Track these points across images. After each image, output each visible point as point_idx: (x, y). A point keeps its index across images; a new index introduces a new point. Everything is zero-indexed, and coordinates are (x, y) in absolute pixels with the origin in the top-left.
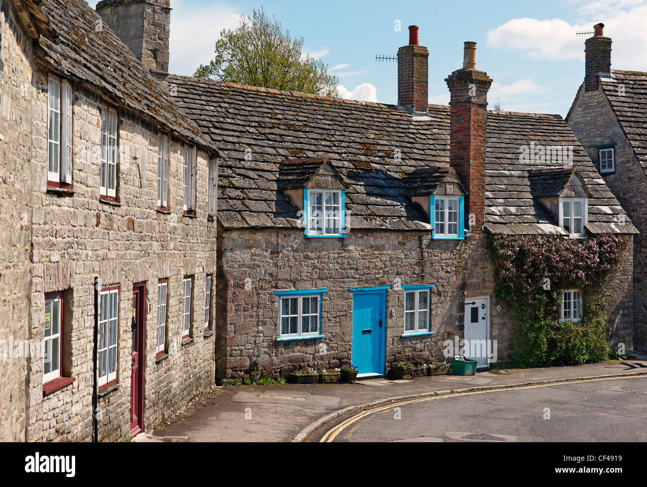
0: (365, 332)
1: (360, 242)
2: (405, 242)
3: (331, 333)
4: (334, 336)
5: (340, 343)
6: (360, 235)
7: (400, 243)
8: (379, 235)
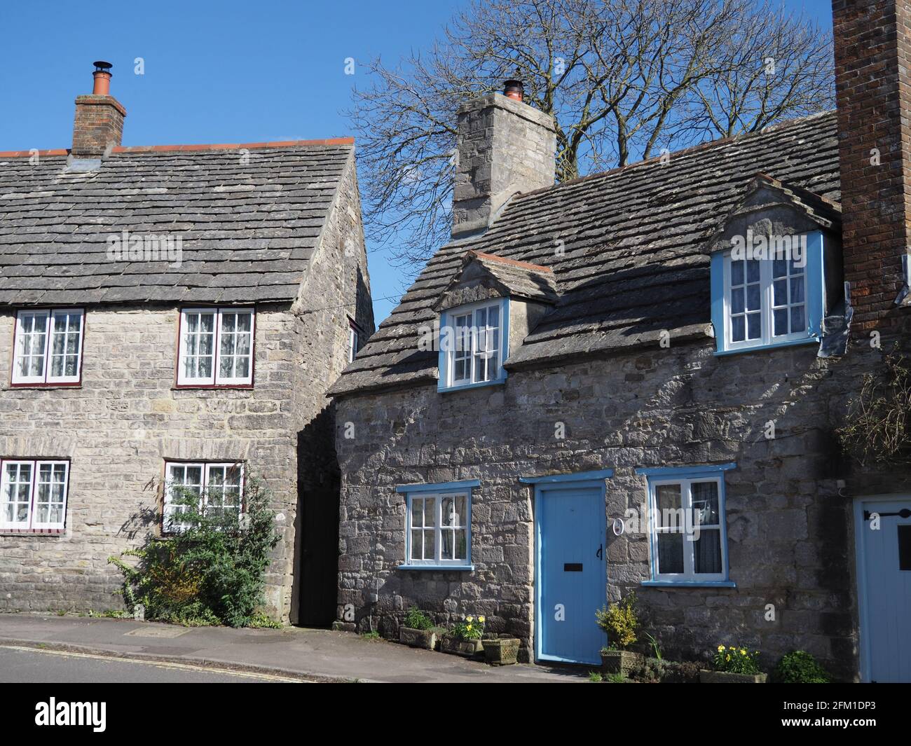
0: (569, 567)
1: (537, 387)
2: (643, 372)
3: (487, 563)
4: (494, 570)
5: (505, 584)
6: (537, 374)
7: (629, 377)
8: (578, 368)
